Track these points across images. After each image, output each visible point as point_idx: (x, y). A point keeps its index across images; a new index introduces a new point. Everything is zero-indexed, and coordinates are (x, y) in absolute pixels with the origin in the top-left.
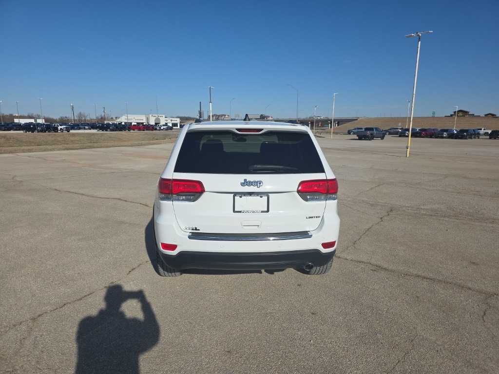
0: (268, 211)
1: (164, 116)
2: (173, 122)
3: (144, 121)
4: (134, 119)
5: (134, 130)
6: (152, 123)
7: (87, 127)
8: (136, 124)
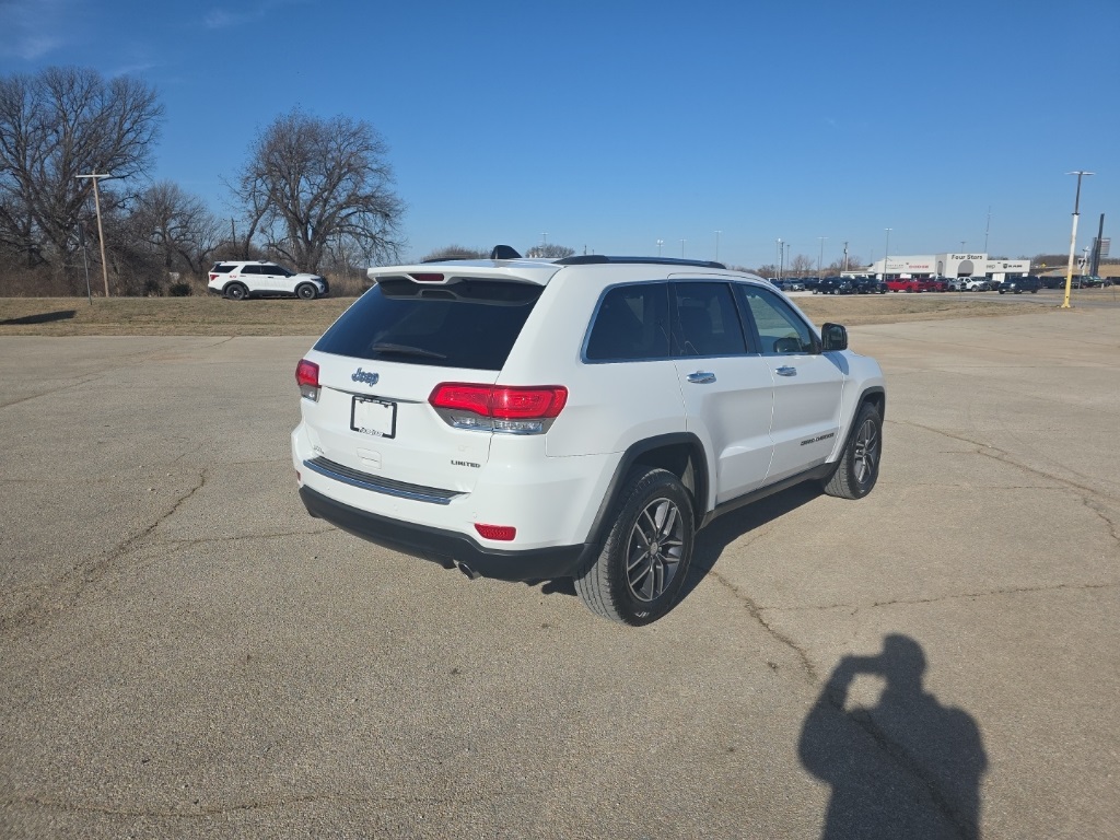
0: (393, 436)
1: (985, 256)
2: (1009, 270)
3: (932, 271)
4: (905, 268)
5: (896, 291)
6: (951, 272)
7: (796, 286)
8: (909, 277)
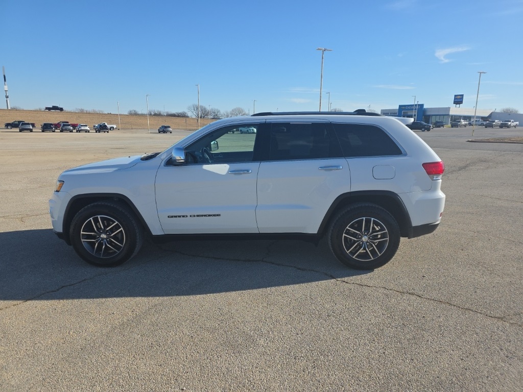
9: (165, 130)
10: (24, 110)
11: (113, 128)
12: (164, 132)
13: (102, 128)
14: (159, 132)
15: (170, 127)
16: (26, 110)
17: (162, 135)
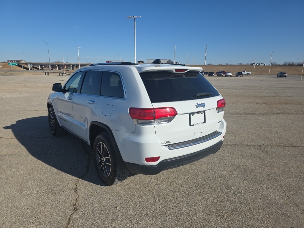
0: (205, 122)
9: (281, 75)
10: (213, 65)
11: (249, 74)
12: (280, 76)
13: (239, 74)
14: (277, 77)
15: (285, 73)
16: (215, 65)
17: (279, 79)
